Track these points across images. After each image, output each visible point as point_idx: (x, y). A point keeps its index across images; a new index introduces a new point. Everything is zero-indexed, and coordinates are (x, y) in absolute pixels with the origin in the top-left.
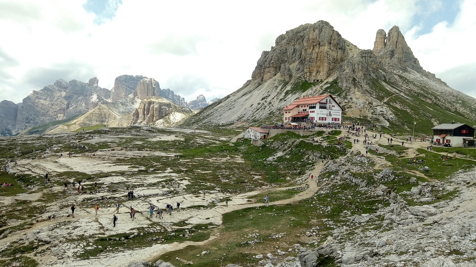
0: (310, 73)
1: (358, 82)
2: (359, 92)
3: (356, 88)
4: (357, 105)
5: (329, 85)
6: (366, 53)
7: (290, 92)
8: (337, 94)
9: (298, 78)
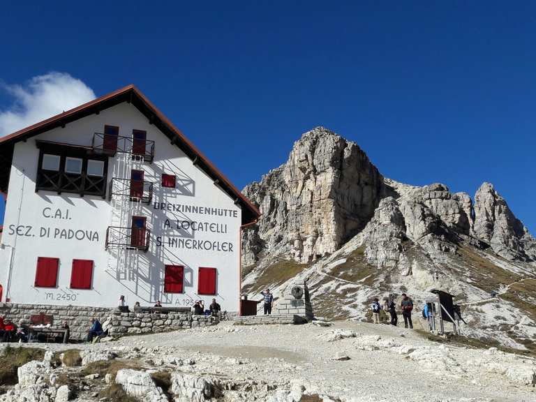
0: (302, 240)
1: (419, 247)
2: (423, 268)
3: (415, 262)
5: (343, 261)
6: (430, 191)
7: (251, 289)
8: (363, 280)
9: (275, 258)
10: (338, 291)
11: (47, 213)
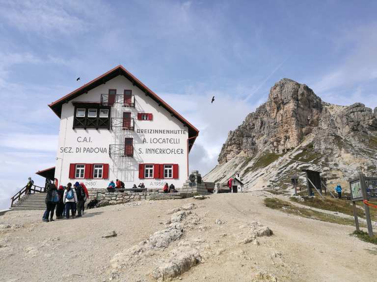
0: (278, 142)
1: (345, 140)
2: (348, 152)
3: (343, 149)
4: (346, 174)
5: (301, 151)
7: (250, 169)
8: (312, 161)
9: (264, 152)
10: (298, 168)
11: (79, 140)
